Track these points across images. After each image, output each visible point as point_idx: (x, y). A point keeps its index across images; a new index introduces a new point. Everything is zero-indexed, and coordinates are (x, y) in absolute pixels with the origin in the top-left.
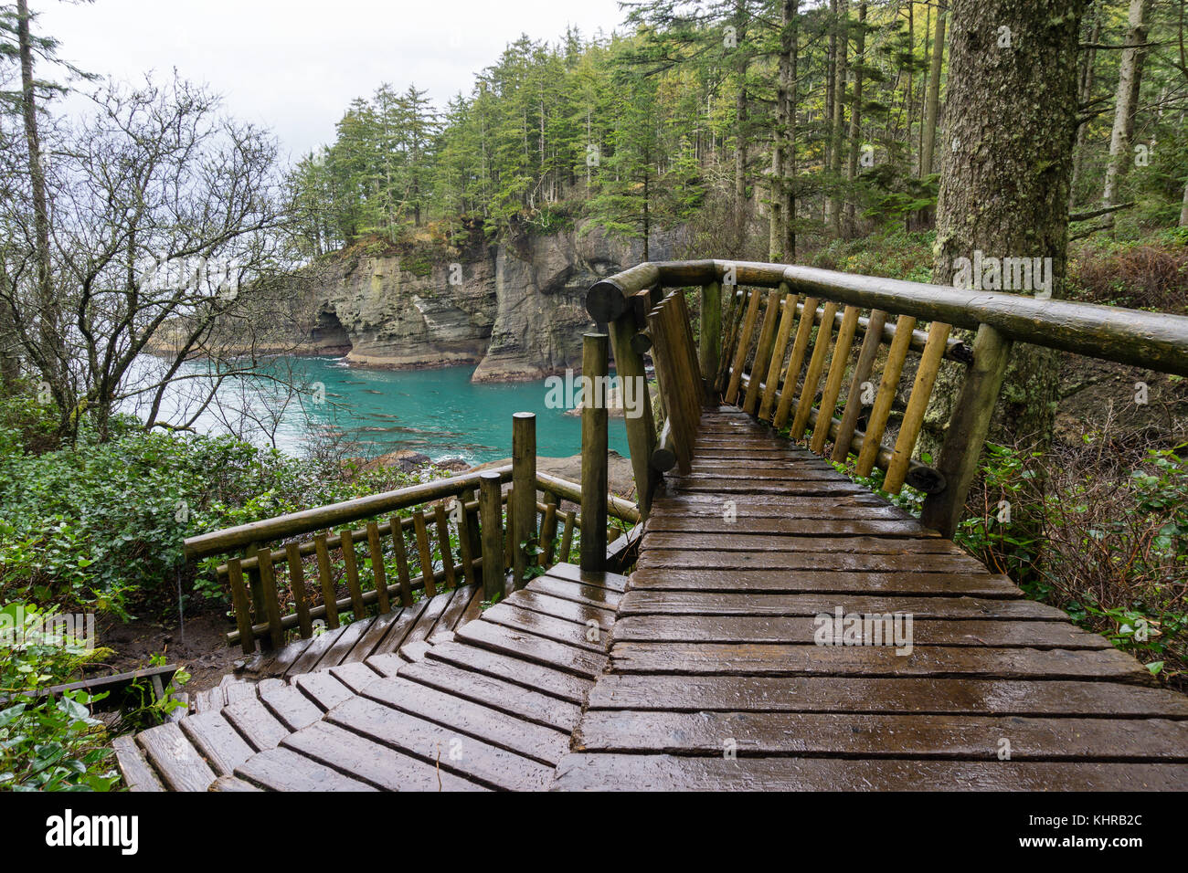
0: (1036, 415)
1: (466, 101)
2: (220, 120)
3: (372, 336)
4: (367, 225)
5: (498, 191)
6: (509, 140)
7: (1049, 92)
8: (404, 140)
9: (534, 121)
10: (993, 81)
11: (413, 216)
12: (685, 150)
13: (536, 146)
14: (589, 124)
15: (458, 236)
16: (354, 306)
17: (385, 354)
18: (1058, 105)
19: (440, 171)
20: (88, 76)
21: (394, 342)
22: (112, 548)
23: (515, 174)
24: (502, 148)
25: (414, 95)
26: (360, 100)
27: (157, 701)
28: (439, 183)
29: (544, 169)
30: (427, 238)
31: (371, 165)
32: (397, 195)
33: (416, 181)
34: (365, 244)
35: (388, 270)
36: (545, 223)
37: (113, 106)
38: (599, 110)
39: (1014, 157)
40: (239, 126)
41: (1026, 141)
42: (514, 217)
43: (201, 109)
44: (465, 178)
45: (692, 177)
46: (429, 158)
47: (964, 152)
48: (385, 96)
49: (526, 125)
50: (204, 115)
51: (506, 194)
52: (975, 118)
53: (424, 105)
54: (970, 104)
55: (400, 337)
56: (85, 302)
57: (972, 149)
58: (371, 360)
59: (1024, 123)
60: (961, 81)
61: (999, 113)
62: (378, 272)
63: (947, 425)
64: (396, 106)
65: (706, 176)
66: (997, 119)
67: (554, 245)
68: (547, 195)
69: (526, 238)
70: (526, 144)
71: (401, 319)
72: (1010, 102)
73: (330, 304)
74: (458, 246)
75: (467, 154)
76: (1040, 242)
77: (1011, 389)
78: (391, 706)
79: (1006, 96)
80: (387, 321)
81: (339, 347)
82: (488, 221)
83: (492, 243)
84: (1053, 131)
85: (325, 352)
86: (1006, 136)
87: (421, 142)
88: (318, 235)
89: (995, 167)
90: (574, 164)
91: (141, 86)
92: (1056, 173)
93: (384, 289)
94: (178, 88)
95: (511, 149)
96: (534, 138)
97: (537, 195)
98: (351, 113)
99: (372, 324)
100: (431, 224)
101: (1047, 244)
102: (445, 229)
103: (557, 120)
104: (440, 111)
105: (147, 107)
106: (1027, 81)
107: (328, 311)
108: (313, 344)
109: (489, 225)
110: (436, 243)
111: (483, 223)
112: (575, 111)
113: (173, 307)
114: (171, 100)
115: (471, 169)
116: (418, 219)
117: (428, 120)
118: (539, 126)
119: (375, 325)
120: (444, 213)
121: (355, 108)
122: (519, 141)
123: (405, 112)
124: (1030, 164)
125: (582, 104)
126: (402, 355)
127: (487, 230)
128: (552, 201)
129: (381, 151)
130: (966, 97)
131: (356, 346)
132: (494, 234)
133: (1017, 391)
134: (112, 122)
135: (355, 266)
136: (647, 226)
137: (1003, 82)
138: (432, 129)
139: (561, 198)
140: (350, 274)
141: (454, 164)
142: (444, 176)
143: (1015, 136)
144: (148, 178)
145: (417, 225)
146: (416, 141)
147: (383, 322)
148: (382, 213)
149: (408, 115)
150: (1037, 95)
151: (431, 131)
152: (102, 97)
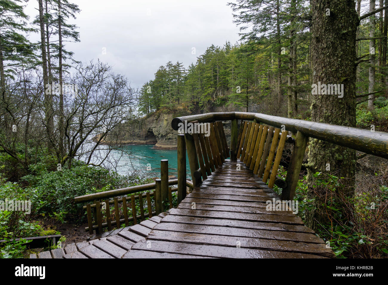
0: (346, 165)
1: (194, 66)
2: (110, 74)
3: (163, 139)
4: (163, 104)
5: (203, 93)
6: (207, 77)
7: (344, 54)
8: (175, 78)
9: (215, 71)
10: (324, 52)
11: (177, 101)
12: (264, 78)
13: (216, 79)
14: (233, 71)
15: (191, 107)
16: (158, 129)
17: (167, 144)
18: (348, 59)
19: (186, 87)
20: (77, 62)
21: (170, 141)
22: (63, 200)
23: (209, 87)
24: (205, 79)
25: (178, 64)
26: (162, 66)
27: (53, 245)
28: (185, 91)
29: (218, 85)
30: (181, 108)
31: (165, 85)
32: (172, 95)
33: (178, 90)
34: (162, 110)
35: (169, 118)
36: (218, 103)
37: (81, 70)
38: (236, 67)
39: (333, 76)
40: (116, 75)
41: (337, 71)
42: (209, 101)
43: (105, 70)
44: (193, 89)
45: (266, 87)
46: (183, 83)
47: (317, 75)
48: (169, 65)
49: (213, 72)
50: (106, 72)
51: (206, 94)
52: (320, 64)
53: (181, 67)
54: (318, 60)
55: (172, 139)
56: (67, 127)
57: (319, 74)
58: (163, 146)
59: (336, 65)
60: (315, 52)
61: (327, 62)
62: (166, 118)
63: (316, 168)
64: (173, 68)
65: (271, 87)
66: (327, 64)
67: (221, 110)
68: (219, 94)
69: (212, 107)
70: (213, 78)
71: (172, 133)
72: (331, 59)
73: (151, 128)
74: (191, 110)
75: (194, 82)
76: (344, 104)
77: (337, 155)
78: (100, 248)
79: (329, 57)
80: (168, 134)
81: (153, 142)
82: (200, 102)
83: (201, 109)
84: (346, 67)
85: (149, 143)
86: (330, 70)
87: (180, 78)
88: (148, 108)
89: (327, 80)
90: (228, 84)
91: (89, 65)
92: (349, 81)
93: (168, 124)
94: (99, 65)
95: (208, 80)
96: (215, 76)
97: (216, 94)
98: (159, 70)
99: (163, 135)
100: (183, 103)
101: (347, 105)
102: (187, 105)
103: (222, 71)
104: (186, 69)
105: (91, 70)
106: (336, 51)
107: (150, 131)
108: (146, 141)
109: (201, 103)
110: (184, 109)
111: (199, 103)
112: (228, 67)
113: (94, 129)
114: (97, 68)
115: (196, 86)
116: (178, 102)
117: (182, 72)
118: (217, 72)
119: (164, 135)
120: (186, 100)
121: (161, 69)
122: (210, 77)
123: (176, 69)
124: (339, 78)
125: (230, 65)
126: (173, 145)
127: (200, 105)
128: (221, 96)
129: (168, 81)
130: (317, 57)
131: (158, 142)
132: (202, 106)
133: (339, 156)
134: (80, 75)
135: (159, 117)
136: (247, 103)
137: (328, 52)
138: (184, 74)
139: (224, 95)
140: (157, 119)
141: (190, 85)
142: (187, 89)
143: (333, 69)
144: (89, 91)
145: (178, 104)
146: (179, 78)
147: (167, 134)
148: (167, 100)
149: (176, 70)
150: (340, 56)
151: (183, 75)
152: (78, 68)
